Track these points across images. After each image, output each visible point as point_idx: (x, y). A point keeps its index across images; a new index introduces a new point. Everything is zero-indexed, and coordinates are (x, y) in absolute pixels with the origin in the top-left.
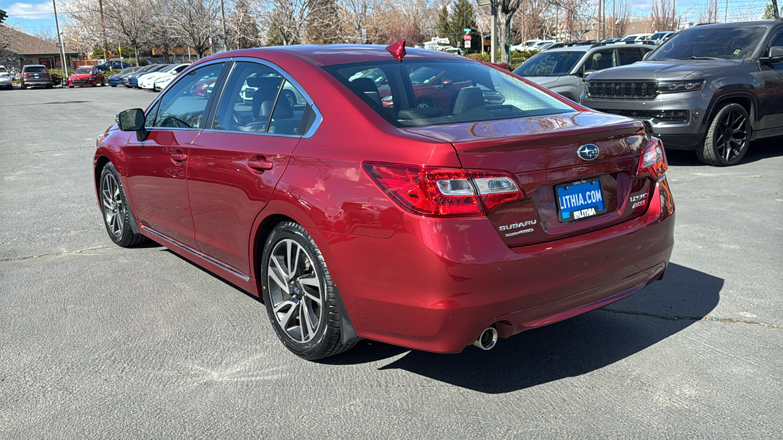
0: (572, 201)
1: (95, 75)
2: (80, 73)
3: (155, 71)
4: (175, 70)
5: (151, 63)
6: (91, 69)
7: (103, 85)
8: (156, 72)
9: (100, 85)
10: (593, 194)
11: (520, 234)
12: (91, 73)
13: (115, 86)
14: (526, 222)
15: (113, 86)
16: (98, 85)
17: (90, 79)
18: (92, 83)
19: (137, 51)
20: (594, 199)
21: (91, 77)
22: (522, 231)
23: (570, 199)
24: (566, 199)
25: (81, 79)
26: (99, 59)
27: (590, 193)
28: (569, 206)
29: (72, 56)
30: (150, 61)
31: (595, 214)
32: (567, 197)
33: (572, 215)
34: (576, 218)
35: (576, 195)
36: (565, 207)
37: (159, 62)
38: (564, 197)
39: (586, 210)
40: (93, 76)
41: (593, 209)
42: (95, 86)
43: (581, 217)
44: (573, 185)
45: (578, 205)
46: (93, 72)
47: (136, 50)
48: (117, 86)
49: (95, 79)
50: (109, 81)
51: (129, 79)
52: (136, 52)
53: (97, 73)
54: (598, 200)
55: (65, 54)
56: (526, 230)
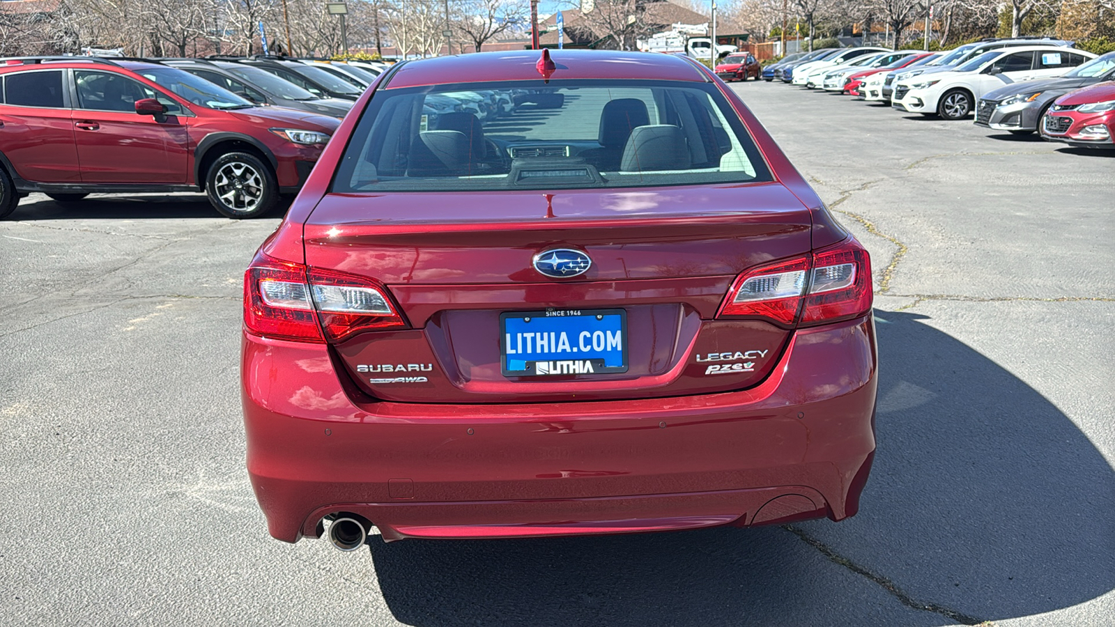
0: (539, 343)
1: (747, 65)
2: (731, 63)
3: (820, 59)
4: (842, 57)
5: (843, 45)
6: (743, 57)
7: (757, 79)
8: (821, 61)
9: (753, 78)
10: (598, 336)
11: (399, 383)
12: (743, 62)
13: (770, 80)
14: (409, 365)
15: (768, 80)
16: (749, 79)
17: (740, 71)
18: (742, 77)
19: (812, 30)
20: (599, 345)
21: (741, 68)
22: (403, 379)
23: (534, 340)
24: (524, 340)
25: (729, 71)
26: (775, 41)
27: (592, 335)
28: (529, 351)
29: (740, 38)
30: (843, 43)
31: (592, 371)
32: (529, 336)
33: (531, 366)
34: (538, 373)
35: (553, 334)
36: (520, 351)
37: (856, 43)
38: (519, 335)
39: (571, 363)
40: (745, 67)
41: (588, 363)
42: (744, 80)
43: (552, 372)
44: (545, 316)
45: (553, 350)
46: (746, 61)
47: (811, 28)
48: (774, 80)
49: (746, 70)
50: (764, 73)
51: (784, 71)
52: (810, 32)
53: (750, 63)
54: (609, 349)
55: (717, 37)
56: (411, 378)
